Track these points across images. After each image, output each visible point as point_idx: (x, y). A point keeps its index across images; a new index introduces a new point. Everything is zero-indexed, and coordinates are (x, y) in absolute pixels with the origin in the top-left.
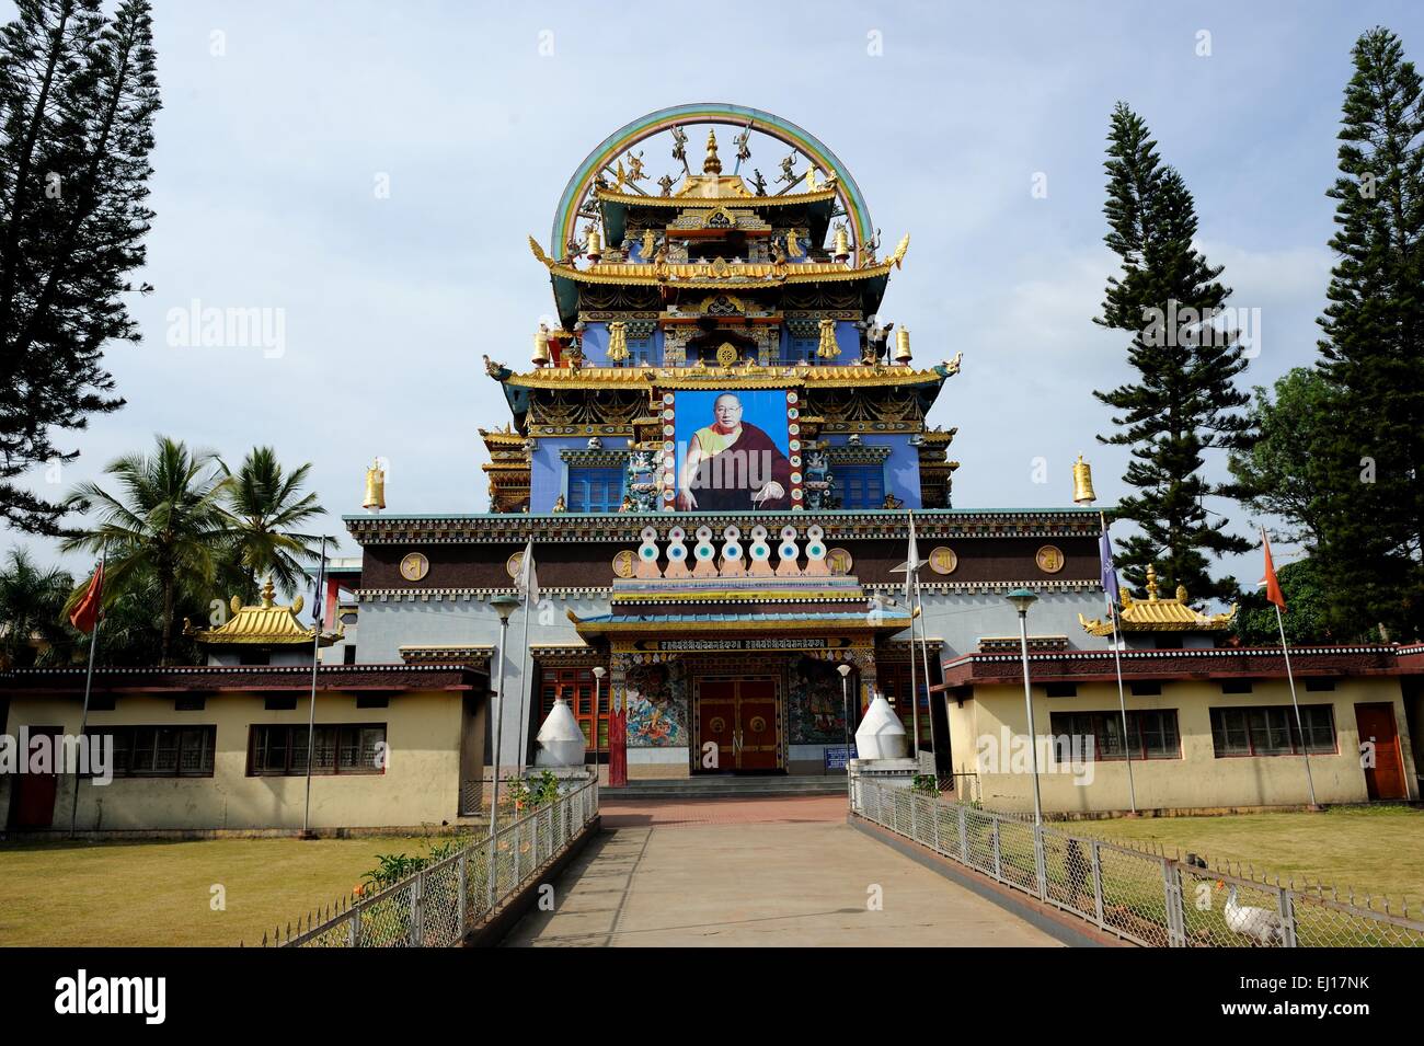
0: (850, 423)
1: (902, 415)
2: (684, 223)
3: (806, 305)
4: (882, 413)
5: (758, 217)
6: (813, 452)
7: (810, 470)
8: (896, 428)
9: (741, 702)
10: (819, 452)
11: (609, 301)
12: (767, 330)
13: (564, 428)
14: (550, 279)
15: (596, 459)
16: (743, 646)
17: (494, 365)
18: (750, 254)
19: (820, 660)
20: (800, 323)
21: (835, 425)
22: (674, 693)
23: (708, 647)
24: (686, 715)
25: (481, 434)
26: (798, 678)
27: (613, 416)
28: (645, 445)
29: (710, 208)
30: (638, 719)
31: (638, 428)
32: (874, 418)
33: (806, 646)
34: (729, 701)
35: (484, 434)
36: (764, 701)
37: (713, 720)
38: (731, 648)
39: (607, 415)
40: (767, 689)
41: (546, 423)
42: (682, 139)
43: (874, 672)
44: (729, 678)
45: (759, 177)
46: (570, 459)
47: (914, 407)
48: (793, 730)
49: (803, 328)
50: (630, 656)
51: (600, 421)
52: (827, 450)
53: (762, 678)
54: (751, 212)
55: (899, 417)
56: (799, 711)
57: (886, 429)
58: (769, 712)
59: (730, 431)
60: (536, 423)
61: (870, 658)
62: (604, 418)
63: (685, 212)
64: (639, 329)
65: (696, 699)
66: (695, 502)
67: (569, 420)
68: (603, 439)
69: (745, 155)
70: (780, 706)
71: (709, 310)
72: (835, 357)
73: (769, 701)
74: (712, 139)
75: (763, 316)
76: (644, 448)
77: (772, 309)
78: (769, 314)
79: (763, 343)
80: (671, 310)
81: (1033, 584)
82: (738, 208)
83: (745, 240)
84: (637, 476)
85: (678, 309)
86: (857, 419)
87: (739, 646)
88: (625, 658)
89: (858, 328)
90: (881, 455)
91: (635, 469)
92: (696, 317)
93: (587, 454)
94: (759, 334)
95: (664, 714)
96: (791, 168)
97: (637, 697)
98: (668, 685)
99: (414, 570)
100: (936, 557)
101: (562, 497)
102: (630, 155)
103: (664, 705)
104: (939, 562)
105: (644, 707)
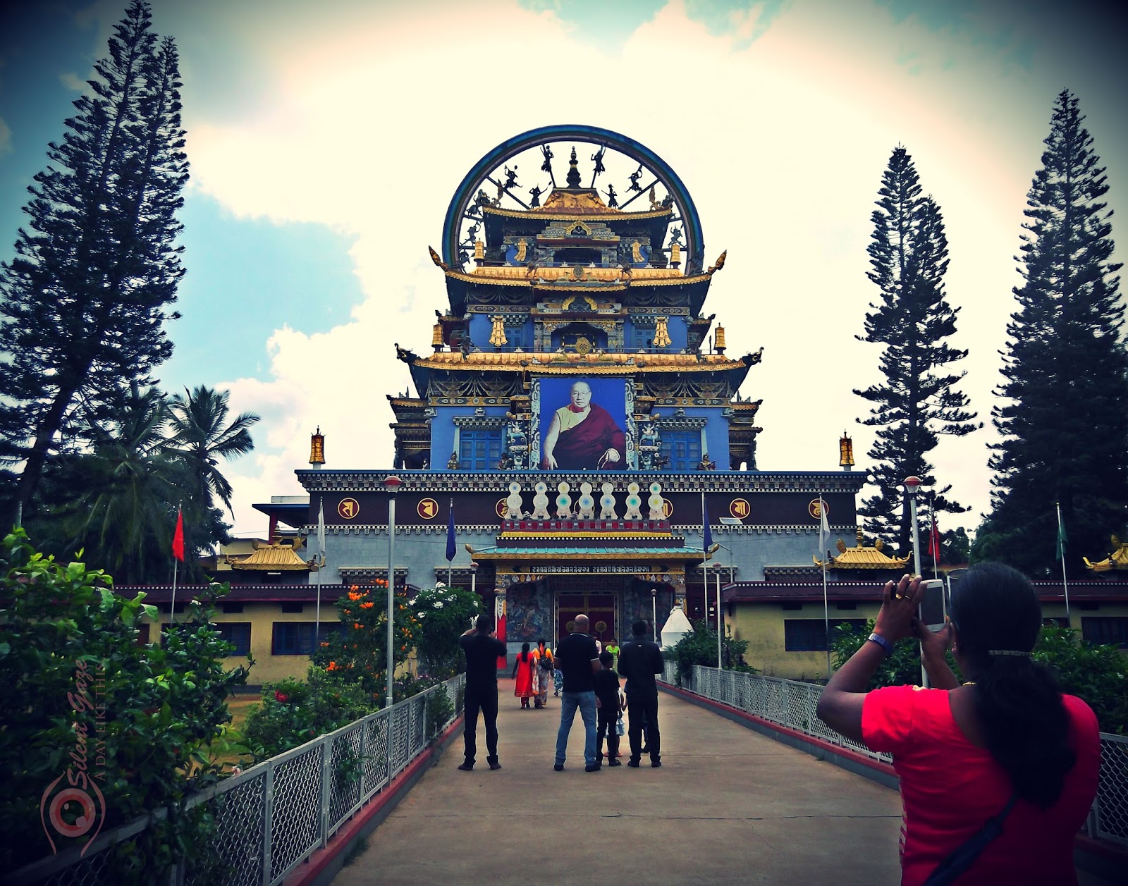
0: (677, 399)
1: (717, 393)
2: (550, 234)
4: (701, 391)
5: (610, 229)
6: (647, 423)
7: (644, 437)
8: (712, 404)
10: (652, 422)
11: (490, 297)
12: (614, 322)
13: (457, 399)
14: (445, 280)
15: (480, 424)
16: (591, 571)
17: (403, 351)
18: (603, 258)
19: (646, 582)
20: (640, 317)
21: (666, 400)
22: (540, 604)
23: (565, 571)
24: (548, 619)
26: (631, 593)
27: (494, 391)
28: (519, 417)
29: (572, 221)
30: (514, 622)
31: (514, 402)
32: (695, 395)
33: (636, 572)
35: (389, 397)
36: (606, 610)
37: (568, 623)
38: (582, 571)
39: (490, 390)
40: (609, 602)
41: (442, 395)
42: (548, 155)
43: (683, 590)
44: (580, 593)
45: (611, 190)
46: (461, 424)
47: (726, 388)
48: (626, 631)
49: (643, 321)
50: (510, 577)
51: (484, 395)
52: (659, 420)
53: (605, 593)
54: (604, 225)
55: (714, 395)
56: (631, 618)
57: (704, 403)
58: (609, 618)
59: (581, 410)
60: (435, 395)
61: (682, 580)
62: (487, 392)
63: (551, 224)
64: (514, 320)
65: (556, 608)
66: (556, 463)
67: (460, 393)
68: (487, 409)
69: (599, 168)
70: (617, 614)
71: (570, 307)
72: (667, 346)
73: (609, 609)
74: (574, 156)
75: (611, 312)
76: (519, 419)
77: (618, 307)
78: (616, 311)
79: (612, 334)
80: (540, 306)
81: (805, 527)
82: (593, 222)
83: (599, 248)
84: (513, 440)
85: (546, 306)
86: (682, 396)
87: (588, 570)
88: (506, 578)
89: (686, 321)
90: (699, 425)
91: (512, 435)
92: (559, 313)
93: (474, 420)
94: (608, 327)
95: (532, 618)
96: (637, 181)
97: (514, 606)
98: (535, 598)
99: (348, 511)
100: (735, 506)
101: (455, 453)
102: (506, 168)
103: (533, 612)
104: (737, 510)
105: (518, 614)
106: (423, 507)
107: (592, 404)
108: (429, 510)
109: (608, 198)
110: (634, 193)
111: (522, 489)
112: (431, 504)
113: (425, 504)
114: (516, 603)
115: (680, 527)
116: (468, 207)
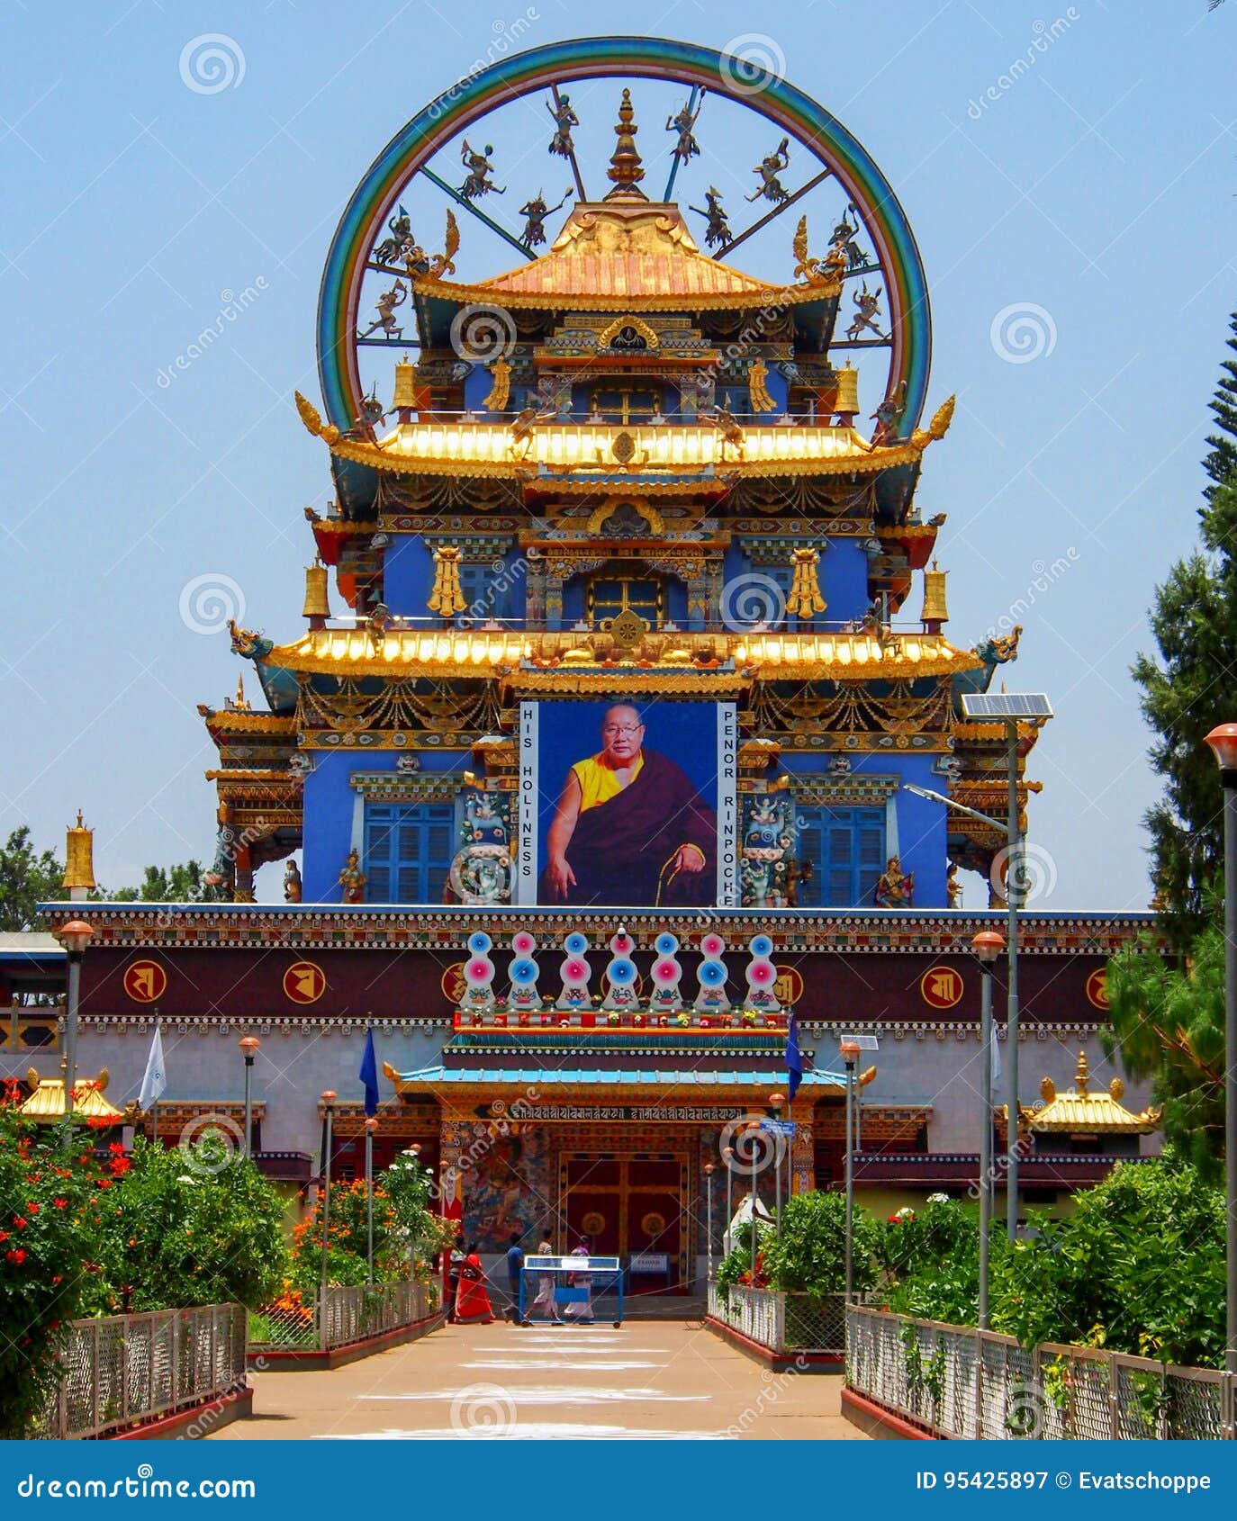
0: (835, 735)
1: (923, 722)
2: (565, 344)
3: (776, 509)
4: (889, 718)
5: (698, 332)
6: (761, 797)
7: (754, 827)
8: (911, 745)
9: (629, 1190)
10: (771, 797)
11: (431, 495)
12: (702, 560)
13: (358, 736)
14: (330, 464)
15: (409, 789)
16: (628, 1115)
17: (244, 635)
20: (762, 543)
21: (811, 736)
23: (578, 1117)
24: (547, 1208)
25: (202, 714)
27: (438, 717)
28: (492, 782)
30: (477, 1212)
31: (480, 751)
32: (875, 727)
34: (612, 1190)
35: (205, 712)
36: (662, 1190)
37: (586, 1217)
38: (610, 1118)
39: (429, 716)
40: (669, 1174)
41: (327, 726)
42: (565, 118)
44: (612, 1156)
45: (713, 204)
46: (367, 789)
49: (769, 551)
50: (469, 1126)
51: (417, 725)
52: (787, 790)
53: (662, 1157)
54: (686, 321)
55: (916, 727)
57: (894, 746)
58: (671, 1207)
59: (625, 763)
60: (312, 727)
62: (423, 719)
63: (568, 320)
65: (563, 1186)
66: (572, 876)
67: (364, 723)
68: (422, 757)
69: (687, 148)
70: (686, 1200)
71: (603, 527)
72: (817, 616)
73: (670, 1191)
74: (626, 111)
75: (694, 538)
76: (491, 787)
77: (711, 525)
78: (707, 536)
79: (697, 585)
80: (539, 523)
81: (1077, 1027)
82: (662, 313)
83: (675, 375)
84: (479, 835)
85: (552, 525)
86: (846, 728)
87: (622, 1115)
88: (461, 1128)
89: (865, 551)
90: (882, 791)
91: (476, 823)
92: (580, 540)
93: (395, 782)
94: (689, 568)
95: (514, 1206)
96: (778, 176)
97: (477, 1182)
98: (521, 1165)
99: (144, 986)
100: (931, 982)
101: (355, 854)
102: (466, 147)
103: (515, 1193)
104: (936, 990)
105: (485, 1197)
106: (294, 980)
107: (647, 749)
108: (306, 987)
109: (706, 223)
110: (768, 206)
111: (495, 945)
112: (311, 973)
113: (300, 974)
114: (482, 1175)
115: (816, 1025)
116: (377, 246)
